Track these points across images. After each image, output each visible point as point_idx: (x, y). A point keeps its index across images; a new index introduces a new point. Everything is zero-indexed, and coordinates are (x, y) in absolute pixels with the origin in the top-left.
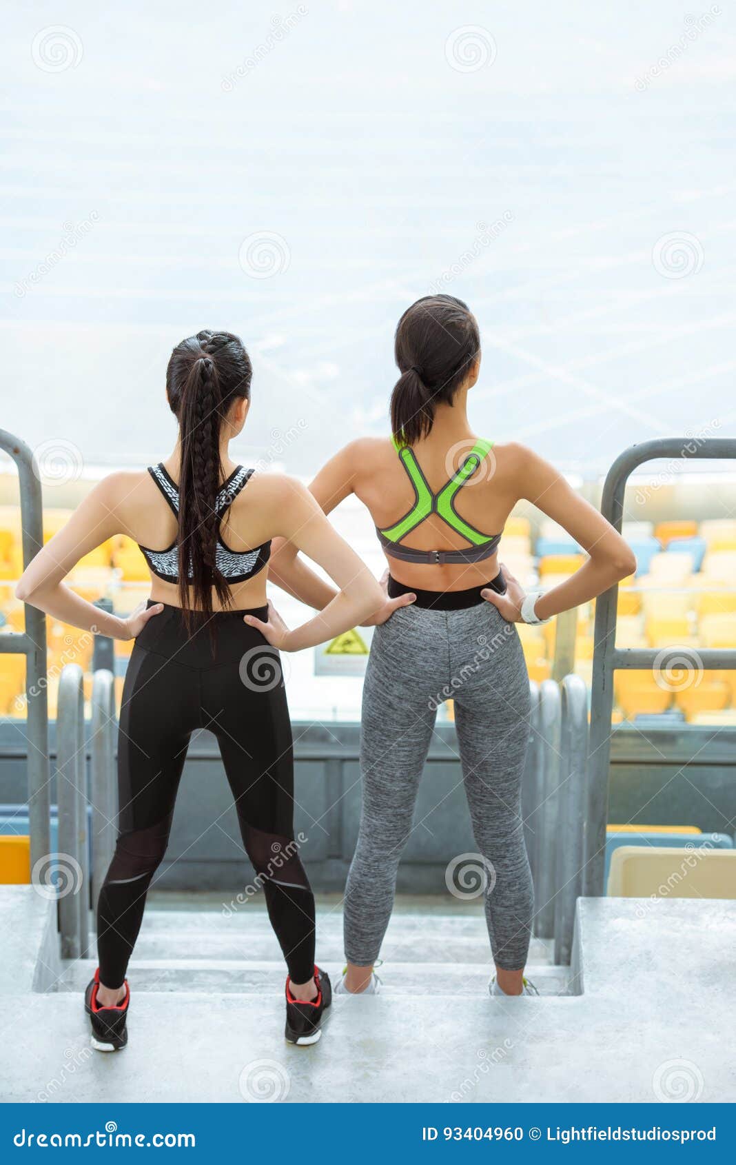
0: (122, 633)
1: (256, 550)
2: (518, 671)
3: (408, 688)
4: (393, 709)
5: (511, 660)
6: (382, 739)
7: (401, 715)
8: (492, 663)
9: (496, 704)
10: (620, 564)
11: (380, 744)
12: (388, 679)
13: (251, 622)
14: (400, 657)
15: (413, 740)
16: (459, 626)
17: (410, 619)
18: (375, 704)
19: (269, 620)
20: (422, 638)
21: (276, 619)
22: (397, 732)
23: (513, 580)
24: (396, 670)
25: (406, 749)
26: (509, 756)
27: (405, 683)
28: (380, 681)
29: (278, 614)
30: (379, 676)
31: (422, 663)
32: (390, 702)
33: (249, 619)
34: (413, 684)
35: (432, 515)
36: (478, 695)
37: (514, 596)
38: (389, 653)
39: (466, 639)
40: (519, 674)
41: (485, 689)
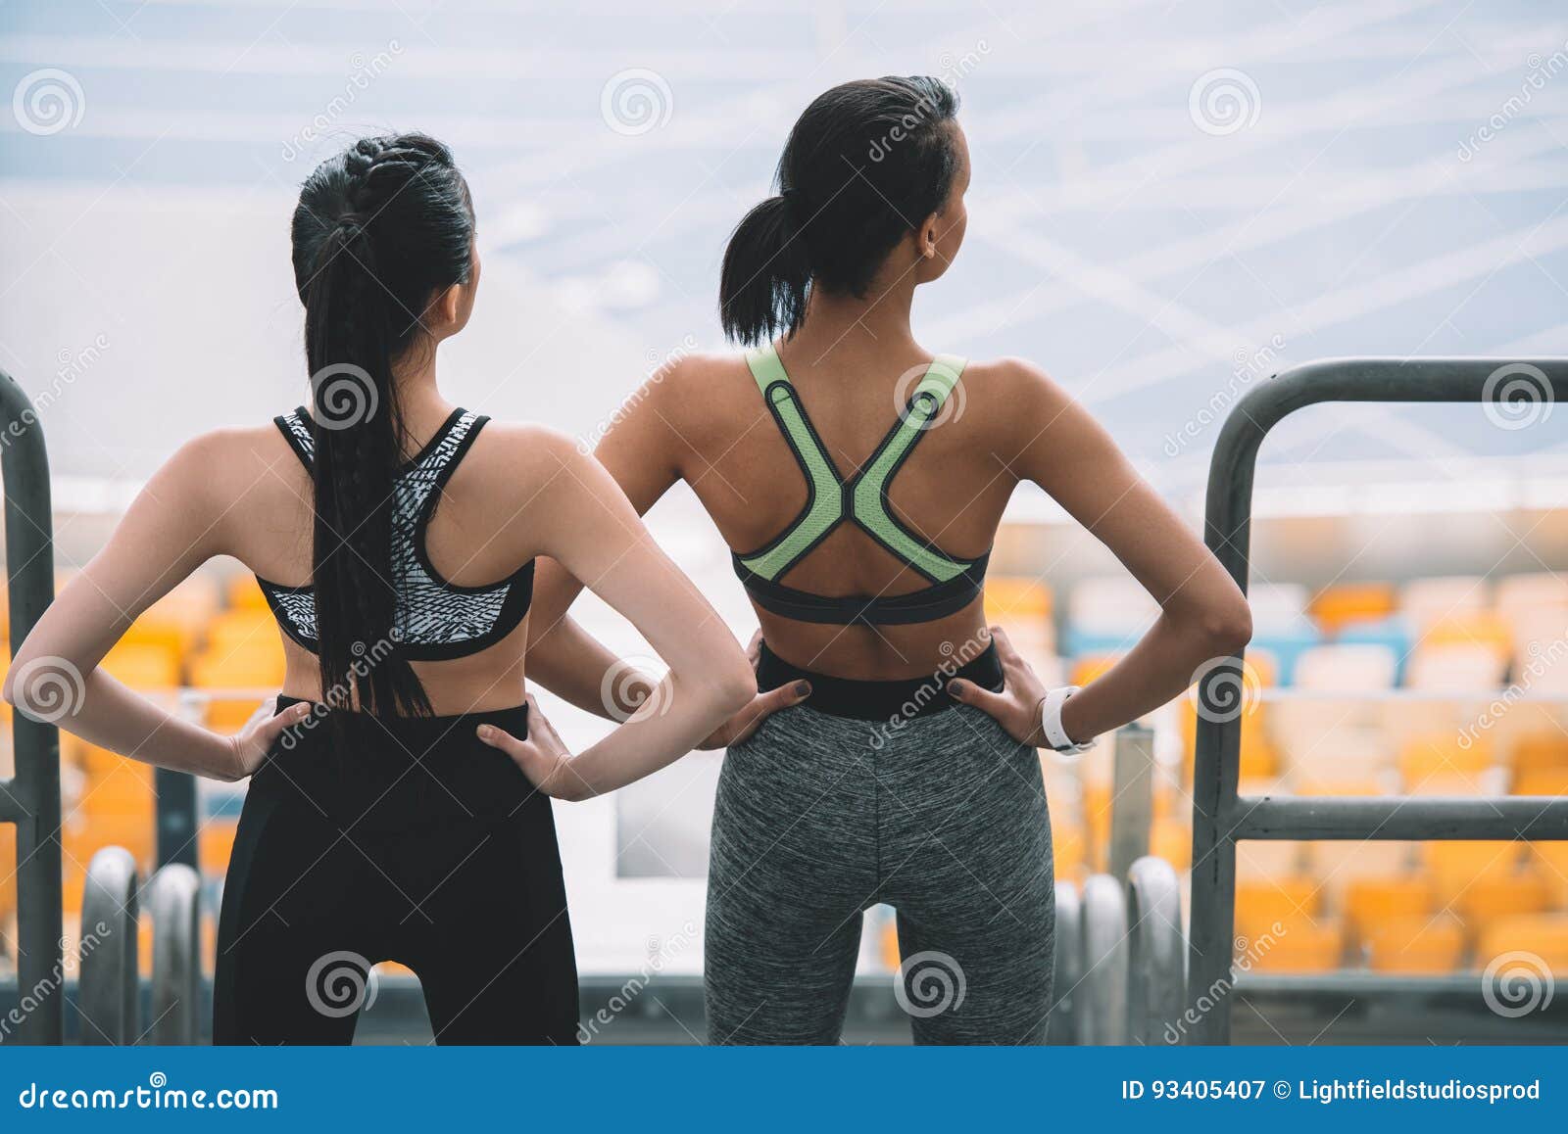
0: (223, 764)
1: (500, 585)
2: (1027, 849)
3: (790, 878)
4: (765, 920)
5: (1013, 825)
6: (747, 985)
7: (780, 934)
8: (966, 833)
9: (975, 917)
10: (1215, 625)
11: (743, 995)
12: (751, 856)
13: (491, 738)
14: (773, 811)
15: (811, 987)
16: (899, 754)
17: (798, 736)
18: (728, 910)
19: (529, 734)
20: (822, 775)
21: (544, 732)
22: (777, 969)
23: (1018, 663)
24: (764, 839)
25: (796, 1004)
26: (1006, 1025)
27: (784, 866)
28: (735, 862)
29: (547, 724)
30: (730, 850)
31: (819, 826)
32: (758, 907)
33: (487, 732)
34: (804, 870)
35: (844, 525)
36: (937, 898)
37: (1021, 693)
38: (749, 802)
39: (912, 780)
40: (1027, 856)
41: (950, 886)
